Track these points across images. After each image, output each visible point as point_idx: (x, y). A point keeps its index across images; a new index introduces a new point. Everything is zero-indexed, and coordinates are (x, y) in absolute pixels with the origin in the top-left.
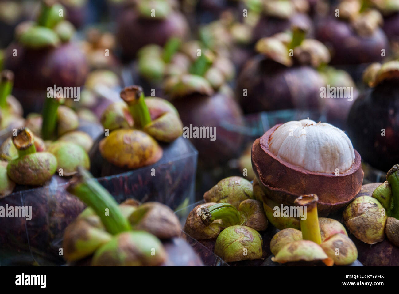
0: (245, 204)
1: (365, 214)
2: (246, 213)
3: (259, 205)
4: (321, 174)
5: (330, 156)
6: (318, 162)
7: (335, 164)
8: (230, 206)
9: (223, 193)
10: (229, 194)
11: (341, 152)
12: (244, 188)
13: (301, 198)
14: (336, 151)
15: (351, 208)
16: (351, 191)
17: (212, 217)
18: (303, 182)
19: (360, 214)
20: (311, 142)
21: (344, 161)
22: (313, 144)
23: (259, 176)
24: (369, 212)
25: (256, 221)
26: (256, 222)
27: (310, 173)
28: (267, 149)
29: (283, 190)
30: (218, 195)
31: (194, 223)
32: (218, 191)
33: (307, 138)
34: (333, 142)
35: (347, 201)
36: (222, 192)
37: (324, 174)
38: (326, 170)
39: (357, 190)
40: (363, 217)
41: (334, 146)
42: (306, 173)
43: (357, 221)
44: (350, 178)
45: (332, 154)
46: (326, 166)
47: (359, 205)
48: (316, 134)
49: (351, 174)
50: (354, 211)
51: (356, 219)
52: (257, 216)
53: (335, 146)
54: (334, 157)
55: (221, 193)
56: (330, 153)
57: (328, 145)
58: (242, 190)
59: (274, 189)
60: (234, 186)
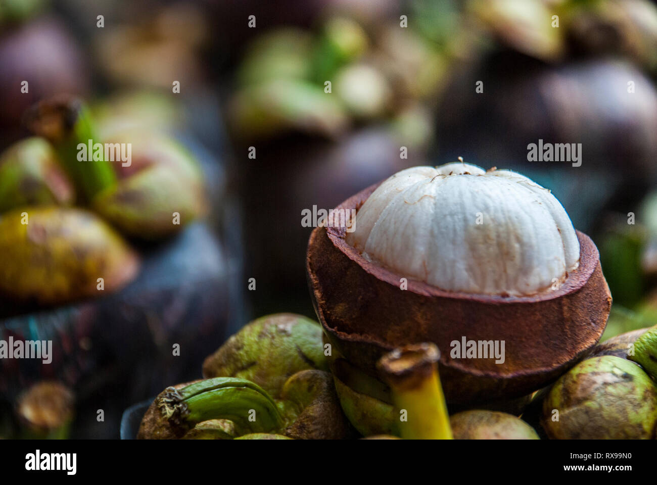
0: (298, 381)
1: (595, 400)
2: (298, 404)
3: (327, 383)
4: (468, 296)
5: (493, 250)
6: (461, 266)
7: (511, 272)
8: (246, 385)
9: (245, 354)
10: (259, 358)
11: (525, 240)
12: (299, 342)
13: (396, 354)
14: (512, 238)
15: (561, 386)
16: (563, 342)
17: (190, 411)
18: (421, 318)
19: (579, 401)
20: (445, 216)
21: (535, 263)
22: (449, 219)
23: (319, 305)
24: (606, 394)
25: (314, 422)
26: (314, 424)
27: (438, 293)
28: (340, 237)
29: (370, 339)
30: (232, 360)
31: (154, 431)
32: (234, 350)
33: (435, 204)
34: (504, 214)
35: (550, 369)
36: (241, 352)
37: (476, 297)
38: (483, 286)
39: (583, 340)
40: (589, 408)
41: (506, 224)
42: (426, 294)
43: (573, 419)
44: (555, 307)
45: (500, 245)
46: (484, 275)
47: (583, 377)
48: (461, 195)
49: (557, 299)
50: (567, 392)
51: (570, 414)
52: (318, 409)
53: (510, 225)
54: (504, 253)
55: (240, 354)
56: (495, 242)
57: (490, 222)
58: (293, 346)
59: (350, 337)
60: (273, 338)
